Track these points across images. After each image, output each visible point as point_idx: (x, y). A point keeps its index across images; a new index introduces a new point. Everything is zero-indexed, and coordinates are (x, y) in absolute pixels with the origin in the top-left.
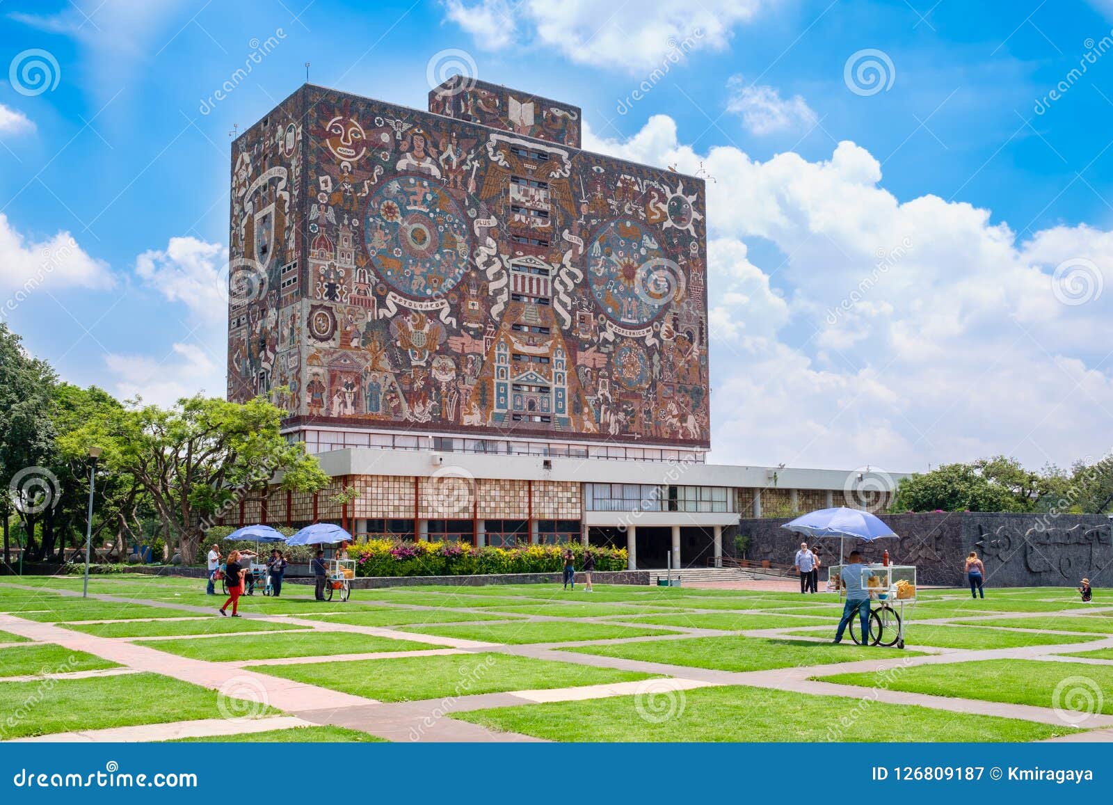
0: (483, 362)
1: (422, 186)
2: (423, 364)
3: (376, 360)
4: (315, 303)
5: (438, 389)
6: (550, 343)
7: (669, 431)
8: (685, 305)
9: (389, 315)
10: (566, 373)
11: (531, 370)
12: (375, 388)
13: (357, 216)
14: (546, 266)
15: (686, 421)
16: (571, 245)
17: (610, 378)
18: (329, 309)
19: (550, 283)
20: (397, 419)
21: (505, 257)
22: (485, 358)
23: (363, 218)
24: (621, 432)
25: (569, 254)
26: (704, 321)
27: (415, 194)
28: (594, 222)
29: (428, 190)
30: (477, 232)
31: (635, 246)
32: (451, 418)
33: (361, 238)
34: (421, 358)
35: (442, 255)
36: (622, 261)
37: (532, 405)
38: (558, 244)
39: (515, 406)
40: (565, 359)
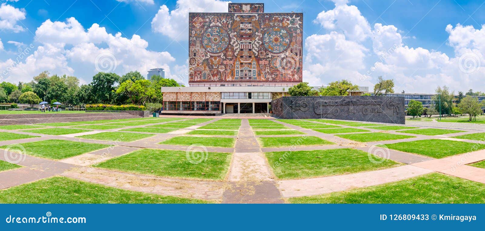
0: (232, 66)
1: (216, 28)
2: (216, 68)
3: (205, 68)
4: (191, 57)
5: (220, 73)
6: (251, 60)
7: (289, 79)
8: (295, 46)
9: (208, 58)
10: (256, 66)
11: (246, 66)
12: (205, 74)
13: (200, 38)
14: (250, 42)
15: (294, 76)
16: (258, 36)
17: (270, 66)
18: (194, 58)
19: (251, 46)
20: (210, 80)
21: (238, 41)
22: (233, 65)
23: (202, 38)
24: (273, 80)
25: (258, 38)
26: (301, 50)
27: (215, 30)
28: (265, 29)
29: (218, 29)
30: (231, 36)
31: (278, 33)
32: (224, 79)
33: (201, 42)
34: (216, 67)
35: (222, 43)
36: (274, 37)
37: (246, 75)
38: (254, 36)
39: (241, 75)
40: (256, 63)
